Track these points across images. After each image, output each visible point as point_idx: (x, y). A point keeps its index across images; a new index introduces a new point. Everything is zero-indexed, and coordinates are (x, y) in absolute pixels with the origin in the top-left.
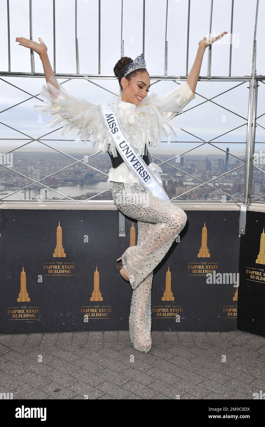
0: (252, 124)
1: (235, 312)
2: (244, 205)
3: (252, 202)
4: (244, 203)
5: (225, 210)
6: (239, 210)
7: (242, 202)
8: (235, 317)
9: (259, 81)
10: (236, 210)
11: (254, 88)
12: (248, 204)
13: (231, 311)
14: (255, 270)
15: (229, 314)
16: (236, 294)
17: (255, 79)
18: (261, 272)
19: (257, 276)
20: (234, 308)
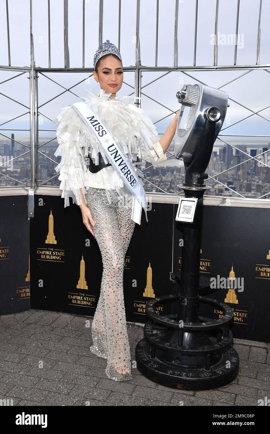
0: (34, 112)
1: (28, 292)
2: (32, 190)
3: (39, 186)
4: (31, 187)
5: (13, 195)
6: (26, 195)
7: (29, 187)
8: (29, 296)
9: (38, 73)
10: (24, 194)
11: (34, 79)
12: (36, 188)
13: (24, 292)
14: (45, 250)
15: (22, 295)
16: (29, 275)
17: (34, 70)
18: (51, 251)
19: (47, 256)
20: (27, 288)
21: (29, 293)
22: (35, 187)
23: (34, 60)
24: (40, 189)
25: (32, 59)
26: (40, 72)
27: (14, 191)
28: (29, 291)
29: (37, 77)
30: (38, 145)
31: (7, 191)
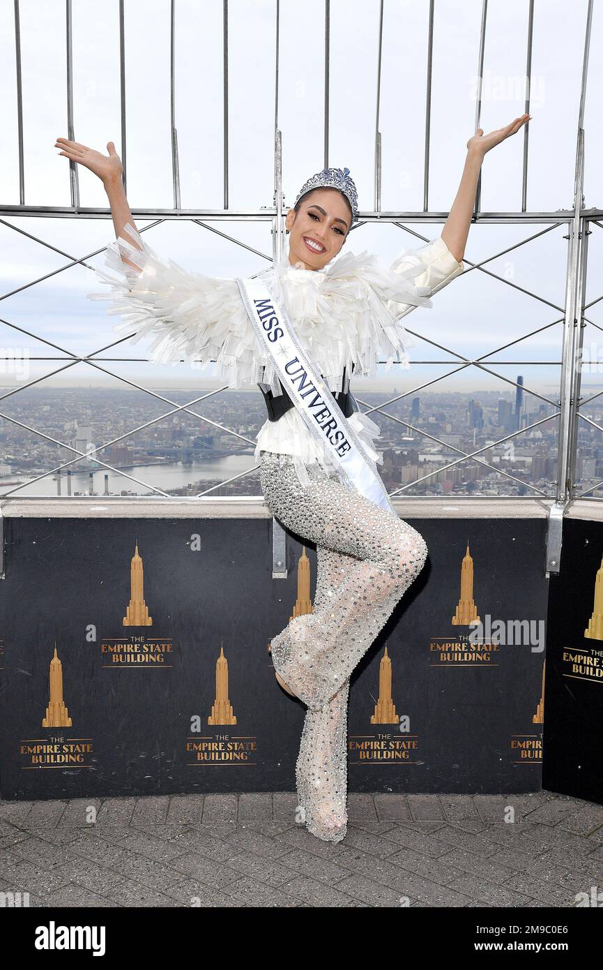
0: (575, 319)
1: (539, 749)
2: (559, 506)
3: (577, 499)
4: (557, 500)
5: (514, 517)
6: (545, 517)
7: (553, 499)
8: (538, 759)
9: (590, 222)
10: (540, 517)
11: (579, 239)
12: (567, 502)
13: (528, 747)
14: (584, 654)
15: (524, 754)
16: (541, 707)
17: (580, 217)
18: (597, 657)
19: (588, 668)
20: (535, 739)
21: (540, 752)
22: (566, 499)
23: (582, 192)
24: (577, 506)
25: (579, 189)
26: (594, 221)
27: (517, 508)
28: (540, 747)
29: (587, 234)
30: (578, 400)
31: (501, 508)
